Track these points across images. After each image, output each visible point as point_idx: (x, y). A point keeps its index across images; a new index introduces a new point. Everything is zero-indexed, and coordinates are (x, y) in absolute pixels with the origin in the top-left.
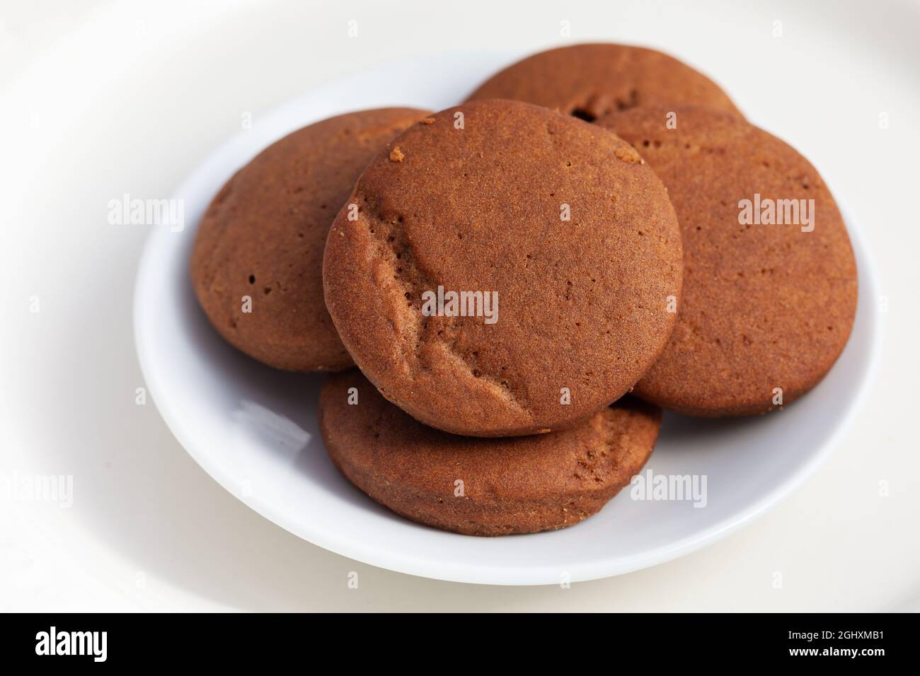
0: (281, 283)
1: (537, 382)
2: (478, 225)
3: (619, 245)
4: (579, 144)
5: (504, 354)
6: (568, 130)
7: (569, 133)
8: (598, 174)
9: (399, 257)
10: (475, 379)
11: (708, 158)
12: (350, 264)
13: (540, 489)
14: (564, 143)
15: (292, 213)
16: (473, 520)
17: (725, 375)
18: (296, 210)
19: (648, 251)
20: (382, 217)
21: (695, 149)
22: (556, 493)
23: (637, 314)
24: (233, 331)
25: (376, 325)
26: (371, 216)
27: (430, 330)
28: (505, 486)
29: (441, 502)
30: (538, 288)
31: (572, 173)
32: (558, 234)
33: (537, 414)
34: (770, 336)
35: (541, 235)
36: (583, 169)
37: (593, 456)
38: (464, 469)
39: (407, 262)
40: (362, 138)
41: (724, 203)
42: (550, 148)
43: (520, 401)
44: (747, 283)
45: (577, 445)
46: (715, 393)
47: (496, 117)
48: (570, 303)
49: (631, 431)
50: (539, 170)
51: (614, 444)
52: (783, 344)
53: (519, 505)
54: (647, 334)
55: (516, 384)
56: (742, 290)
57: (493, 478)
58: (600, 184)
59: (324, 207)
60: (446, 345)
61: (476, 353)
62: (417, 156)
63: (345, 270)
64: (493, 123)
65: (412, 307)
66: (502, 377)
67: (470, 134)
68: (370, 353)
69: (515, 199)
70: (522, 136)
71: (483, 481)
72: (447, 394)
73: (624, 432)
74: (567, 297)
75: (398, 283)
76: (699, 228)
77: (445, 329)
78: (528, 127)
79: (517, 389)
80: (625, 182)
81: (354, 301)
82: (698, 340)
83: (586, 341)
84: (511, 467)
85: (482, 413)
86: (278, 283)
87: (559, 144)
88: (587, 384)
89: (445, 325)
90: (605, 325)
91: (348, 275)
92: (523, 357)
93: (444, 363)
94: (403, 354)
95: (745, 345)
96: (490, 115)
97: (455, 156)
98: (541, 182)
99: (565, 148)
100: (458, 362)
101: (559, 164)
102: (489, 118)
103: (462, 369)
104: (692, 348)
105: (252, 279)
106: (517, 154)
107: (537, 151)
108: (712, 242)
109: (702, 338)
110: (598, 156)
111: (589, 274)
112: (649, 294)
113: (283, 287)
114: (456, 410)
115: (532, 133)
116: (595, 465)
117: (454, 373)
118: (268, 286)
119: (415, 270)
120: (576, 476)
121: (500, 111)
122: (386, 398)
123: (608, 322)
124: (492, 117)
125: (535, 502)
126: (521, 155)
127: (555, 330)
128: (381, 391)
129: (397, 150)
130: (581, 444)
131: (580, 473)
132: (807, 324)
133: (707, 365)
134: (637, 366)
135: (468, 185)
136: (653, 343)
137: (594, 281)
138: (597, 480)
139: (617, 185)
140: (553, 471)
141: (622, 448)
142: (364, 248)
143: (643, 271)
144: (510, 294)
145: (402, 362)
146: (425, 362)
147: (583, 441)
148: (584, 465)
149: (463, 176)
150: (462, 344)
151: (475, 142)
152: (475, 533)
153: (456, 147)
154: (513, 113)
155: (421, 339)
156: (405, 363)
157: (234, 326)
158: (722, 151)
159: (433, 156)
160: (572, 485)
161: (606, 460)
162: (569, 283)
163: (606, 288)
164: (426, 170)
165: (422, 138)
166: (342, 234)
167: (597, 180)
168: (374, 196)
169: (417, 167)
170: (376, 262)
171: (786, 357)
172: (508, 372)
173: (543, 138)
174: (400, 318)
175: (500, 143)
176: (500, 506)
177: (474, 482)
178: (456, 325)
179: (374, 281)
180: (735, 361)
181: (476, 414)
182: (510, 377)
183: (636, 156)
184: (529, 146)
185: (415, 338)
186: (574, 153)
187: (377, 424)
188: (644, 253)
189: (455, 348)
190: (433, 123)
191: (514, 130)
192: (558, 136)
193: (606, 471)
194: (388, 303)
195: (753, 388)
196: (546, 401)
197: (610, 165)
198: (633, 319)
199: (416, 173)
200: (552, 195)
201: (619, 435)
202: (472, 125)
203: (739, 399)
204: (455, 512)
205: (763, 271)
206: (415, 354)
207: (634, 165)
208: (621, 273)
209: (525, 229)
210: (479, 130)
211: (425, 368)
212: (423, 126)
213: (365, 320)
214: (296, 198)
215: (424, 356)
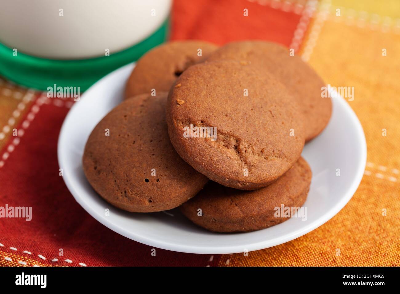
0: (161, 174)
2: (229, 109)
5: (270, 146)
7: (224, 65)
12: (198, 146)
14: (226, 69)
18: (142, 149)
20: (194, 125)
24: (150, 204)
25: (224, 161)
27: (241, 153)
30: (263, 118)
33: (291, 161)
43: (284, 160)
48: (275, 117)
55: (280, 154)
60: (250, 154)
61: (261, 151)
62: (188, 98)
63: (198, 149)
65: (229, 149)
66: (274, 154)
67: (197, 82)
68: (229, 172)
70: (213, 73)
72: (263, 170)
79: (281, 156)
81: (210, 158)
83: (289, 127)
89: (246, 148)
92: (276, 143)
93: (255, 161)
94: (239, 166)
97: (200, 91)
100: (258, 157)
103: (261, 159)
105: (147, 181)
106: (218, 79)
113: (164, 175)
114: (269, 174)
115: (214, 71)
118: (157, 178)
119: (221, 136)
135: (214, 98)
146: (248, 164)
149: (209, 96)
150: (256, 151)
151: (202, 83)
153: (198, 88)
155: (240, 157)
157: (150, 201)
159: (193, 95)
162: (270, 111)
164: (196, 101)
165: (183, 92)
169: (192, 101)
170: (206, 140)
172: (275, 152)
173: (219, 70)
174: (229, 155)
175: (209, 79)
178: (249, 146)
181: (276, 172)
182: (277, 153)
189: (253, 153)
190: (181, 85)
191: (208, 73)
194: (222, 151)
198: (294, 113)
199: (193, 104)
202: (195, 78)
206: (243, 163)
209: (243, 101)
210: (198, 79)
211: (250, 166)
212: (178, 88)
213: (219, 162)
214: (136, 145)
215: (247, 162)
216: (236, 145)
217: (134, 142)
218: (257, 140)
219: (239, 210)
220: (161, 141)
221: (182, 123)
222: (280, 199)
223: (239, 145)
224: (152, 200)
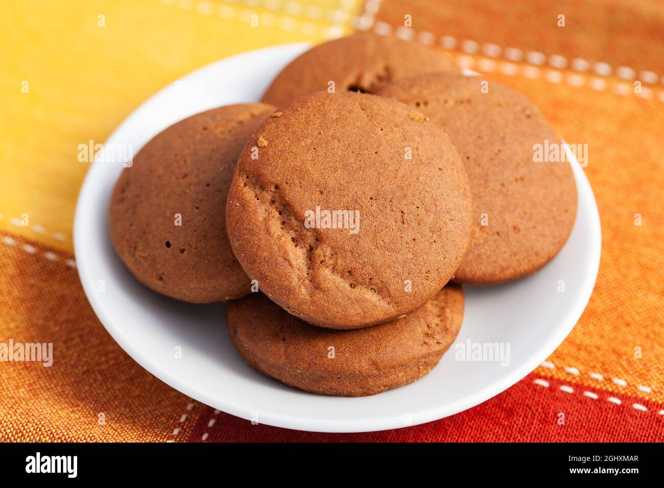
0: (192, 244)
1: (394, 284)
2: (332, 183)
3: (429, 180)
4: (385, 114)
5: (369, 269)
6: (374, 105)
7: (375, 107)
8: (402, 133)
9: (280, 213)
10: (353, 290)
11: (462, 107)
12: (248, 224)
13: (405, 357)
14: (374, 115)
15: (185, 193)
16: (362, 386)
17: (507, 255)
18: (188, 191)
19: (448, 180)
20: (263, 188)
21: (451, 103)
22: (415, 358)
23: (451, 226)
24: (160, 283)
25: (277, 264)
26: (255, 188)
27: (314, 261)
28: (382, 359)
29: (339, 378)
30: (382, 219)
31: (386, 135)
32: (387, 179)
33: (398, 306)
34: (531, 224)
35: (376, 182)
36: (392, 131)
37: (431, 327)
38: (352, 352)
39: (288, 216)
40: (218, 131)
41: (480, 137)
42: (366, 120)
43: (385, 300)
44: (508, 190)
45: (420, 322)
46: (503, 269)
47: (323, 104)
48: (406, 225)
49: (449, 305)
50: (363, 137)
51: (441, 315)
52: (539, 227)
53: (392, 370)
54: (459, 238)
55: (381, 288)
56: (506, 195)
57: (373, 355)
58: (405, 139)
59: (208, 185)
60: (328, 269)
61: (349, 272)
62: (277, 141)
63: (246, 229)
64: (322, 108)
65: (298, 247)
66: (370, 284)
67: (309, 119)
68: (276, 284)
69: (353, 160)
70: (345, 115)
71: (367, 358)
72: (336, 303)
73: (446, 306)
74: (403, 222)
75: (285, 232)
76: (468, 158)
77: (325, 259)
78: (347, 108)
79: (382, 291)
80: (421, 135)
81: (257, 250)
82: (485, 235)
83: (421, 250)
84: (383, 346)
85: (362, 312)
86: (189, 244)
87: (370, 116)
88: (428, 280)
89: (325, 256)
90: (432, 237)
91: (249, 232)
92: (383, 269)
93: (329, 283)
94: (299, 281)
95: (516, 233)
96: (319, 104)
97: (303, 136)
98: (367, 145)
99: (376, 119)
100: (338, 279)
101: (375, 130)
102: (319, 106)
103: (342, 284)
104: (482, 241)
105: (168, 245)
106: (346, 128)
107: (358, 124)
108: (479, 165)
109: (488, 233)
110: (399, 120)
111: (413, 204)
112: (455, 210)
113: (194, 247)
114: (344, 313)
115: (350, 112)
116: (434, 333)
117: (337, 288)
118: (182, 248)
119: (295, 221)
120: (425, 343)
121: (324, 99)
122: (291, 313)
123: (433, 234)
124: (321, 105)
125: (402, 366)
126: (348, 129)
127: (399, 246)
128: (287, 310)
129: (261, 139)
130: (422, 320)
131: (426, 340)
132: (552, 211)
133: (494, 251)
134: (457, 261)
135: (318, 156)
136: (464, 243)
137: (418, 207)
138: (438, 343)
139: (417, 138)
140: (410, 343)
141: (447, 318)
142: (255, 212)
143: (448, 195)
144: (364, 227)
145: (300, 287)
146: (315, 284)
147: (423, 318)
148: (427, 334)
149: (313, 150)
150: (339, 267)
151: (315, 124)
152: (363, 394)
153: (302, 131)
154: (334, 100)
155: (309, 268)
156: (302, 287)
157: (161, 279)
158: (469, 101)
159: (288, 139)
160: (424, 350)
161: (440, 328)
162: (402, 212)
163: (427, 211)
164: (286, 150)
165: (277, 127)
166: (238, 204)
167: (403, 137)
168: (254, 174)
169: (279, 149)
170: (266, 220)
171: (544, 236)
172: (374, 281)
173: (359, 114)
174: (292, 257)
175: (331, 122)
176: (380, 374)
177: (361, 361)
178: (332, 255)
179: (269, 234)
180: (511, 245)
181: (358, 314)
182: (376, 284)
183: (422, 116)
184: (352, 121)
185: (305, 269)
186: (383, 121)
187: (282, 331)
188: (446, 182)
189: (334, 270)
190: (281, 115)
191: (338, 111)
192: (368, 111)
193: (442, 335)
194: (281, 247)
195: (526, 261)
196: (403, 297)
197: (408, 125)
198: (449, 229)
199: (280, 153)
200: (376, 153)
201: (443, 309)
202: (309, 113)
203: (518, 270)
204: (349, 383)
205: (516, 180)
206: (307, 279)
207: (422, 122)
208: (434, 200)
209: (364, 180)
210: (314, 115)
211: (317, 288)
212: (275, 119)
213: (268, 262)
214: (185, 182)
215: (315, 280)
216: (312, 246)
217: (186, 176)
218: (351, 251)
219: (283, 348)
220: (221, 191)
221: (247, 177)
222: (356, 359)
223: (316, 248)
224: (163, 277)
